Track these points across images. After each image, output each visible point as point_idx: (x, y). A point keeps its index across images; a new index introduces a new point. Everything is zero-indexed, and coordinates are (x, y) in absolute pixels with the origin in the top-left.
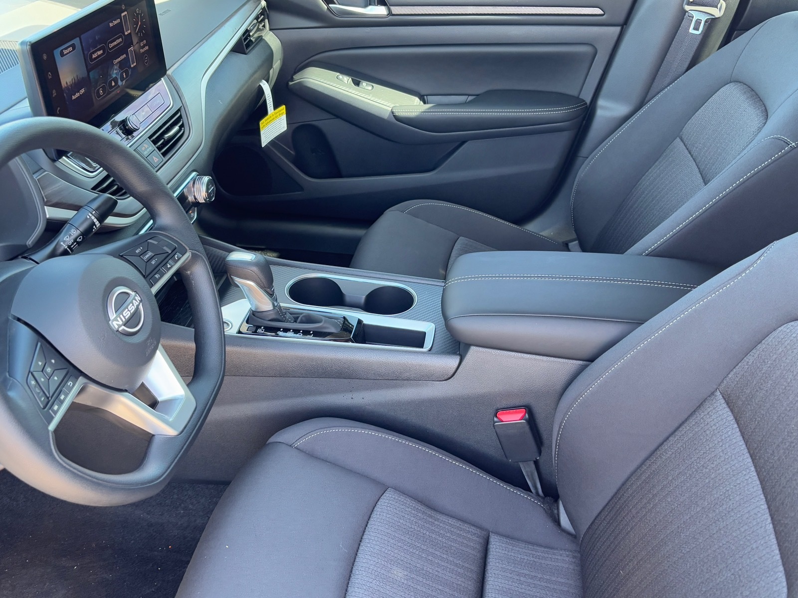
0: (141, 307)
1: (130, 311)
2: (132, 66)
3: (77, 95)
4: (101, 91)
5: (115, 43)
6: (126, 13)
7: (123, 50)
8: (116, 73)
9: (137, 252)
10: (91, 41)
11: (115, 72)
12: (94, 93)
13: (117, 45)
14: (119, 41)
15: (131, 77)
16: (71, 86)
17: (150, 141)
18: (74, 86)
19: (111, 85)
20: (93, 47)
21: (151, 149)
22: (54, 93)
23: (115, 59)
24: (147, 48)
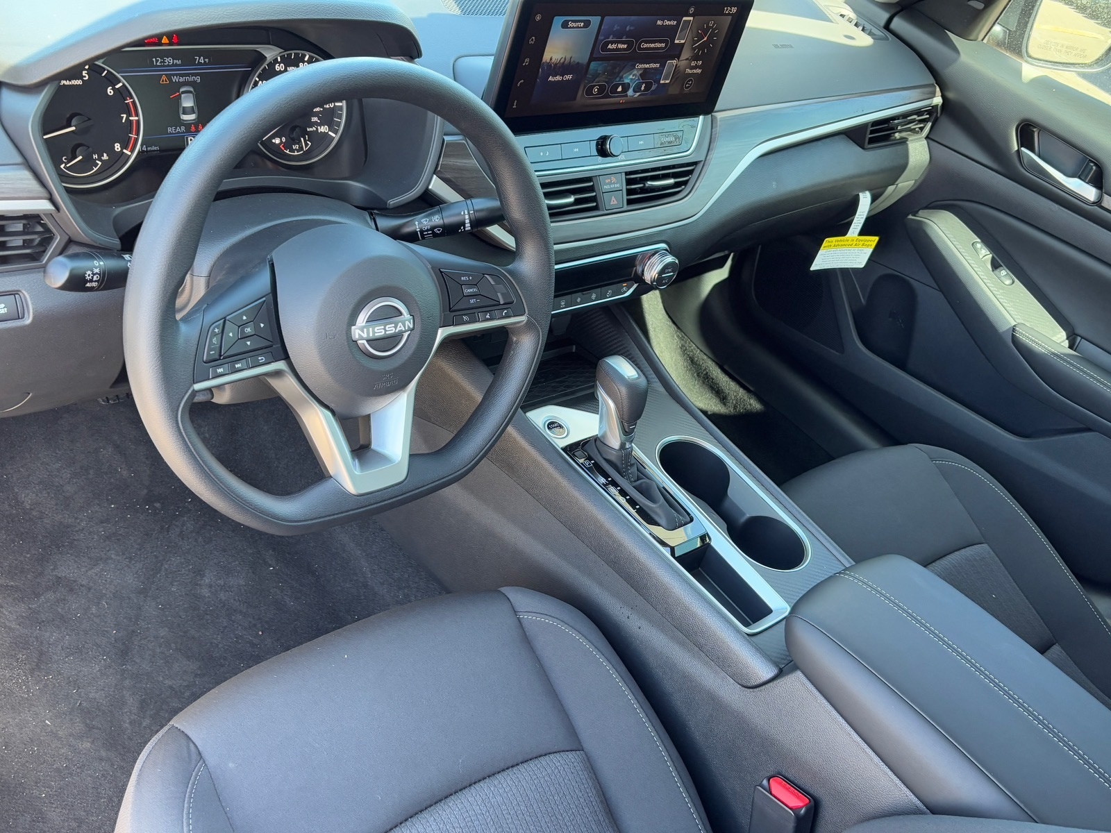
0: (406, 335)
1: (386, 331)
2: (662, 82)
3: (558, 78)
4: (596, 90)
5: (652, 45)
6: (691, 18)
7: (661, 57)
8: (632, 79)
9: (462, 278)
10: (616, 27)
11: (631, 77)
12: (585, 87)
13: (654, 49)
14: (658, 45)
15: (653, 93)
16: (556, 65)
17: (624, 178)
18: (559, 67)
19: (614, 89)
20: (614, 36)
21: (617, 186)
22: (527, 62)
23: (642, 63)
24: (699, 71)
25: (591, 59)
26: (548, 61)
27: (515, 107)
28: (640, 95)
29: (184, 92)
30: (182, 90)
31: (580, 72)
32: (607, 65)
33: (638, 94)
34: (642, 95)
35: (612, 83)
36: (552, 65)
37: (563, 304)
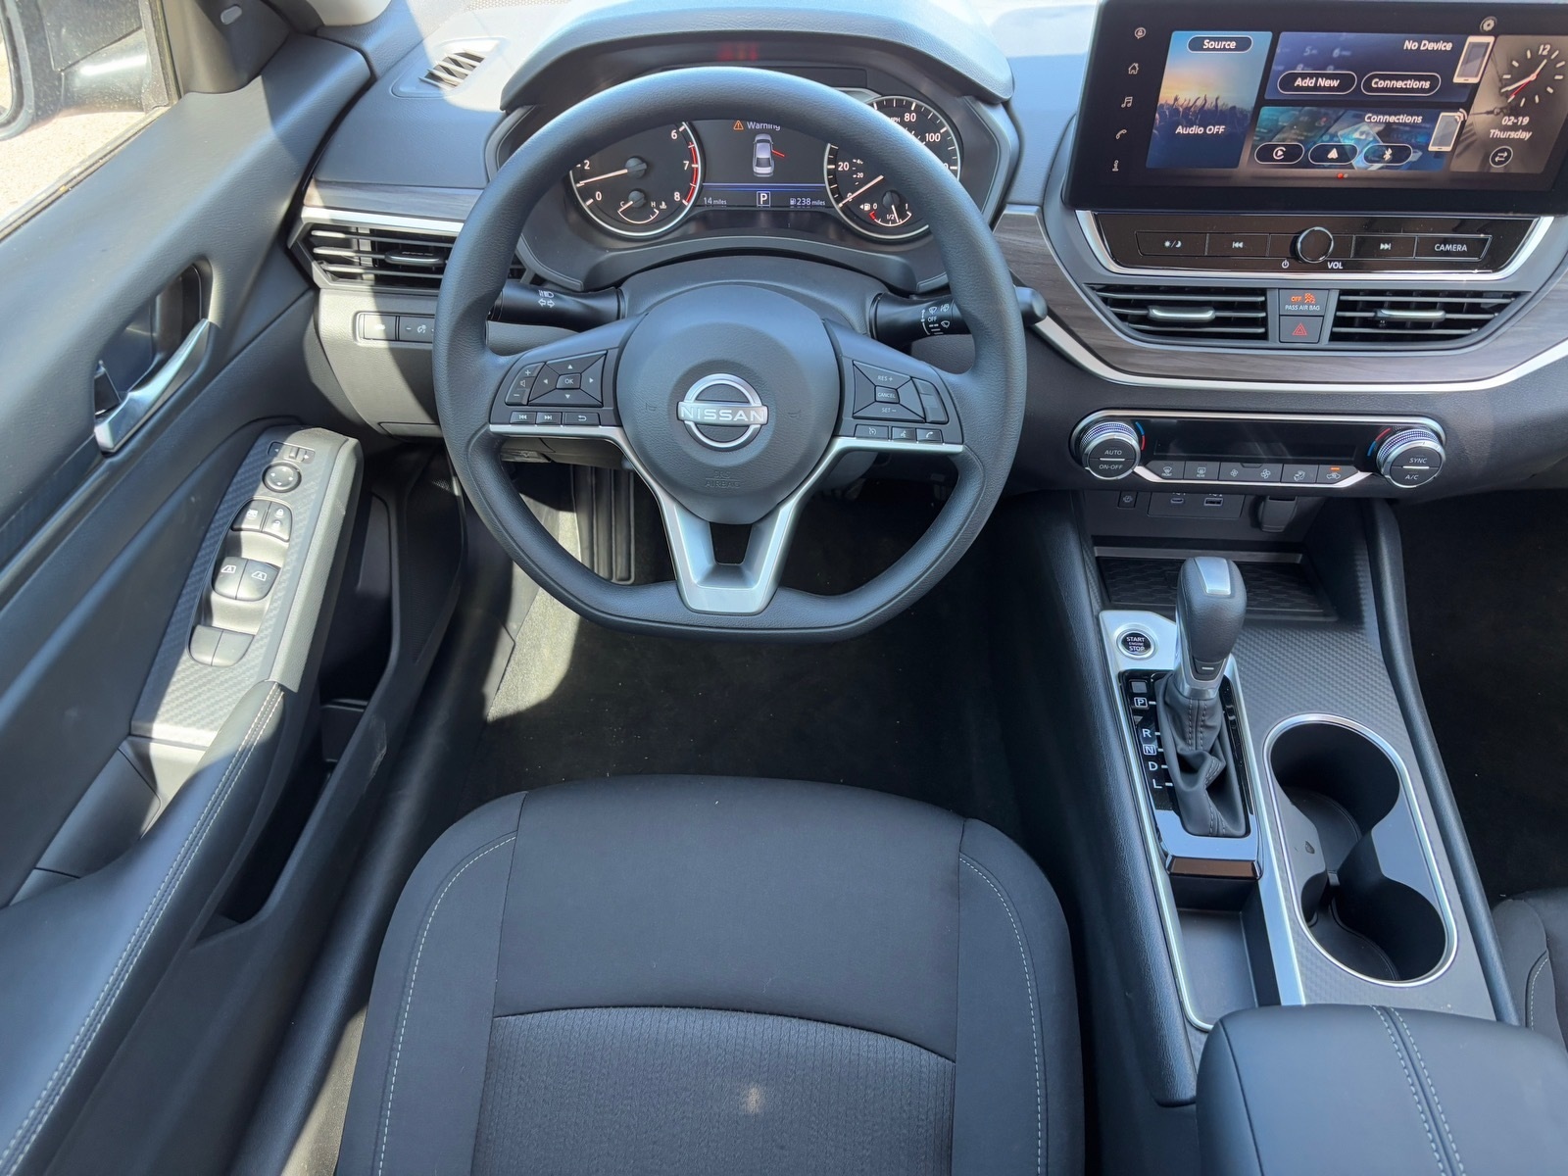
0: (752, 429)
1: (719, 416)
2: (1431, 148)
3: (1195, 130)
4: (1280, 153)
5: (1400, 84)
6: (1490, 39)
7: (1429, 107)
8: (1358, 140)
9: (879, 377)
10: (1308, 52)
11: (1356, 135)
12: (1254, 147)
13: (1401, 90)
14: (1416, 84)
15: (1413, 166)
16: (1187, 109)
17: (1334, 298)
18: (1195, 111)
19: (1321, 154)
20: (1307, 65)
21: (1315, 308)
22: (1128, 101)
23: (1377, 113)
24: (1526, 135)
25: (1261, 101)
26: (1171, 102)
27: (1116, 169)
28: (1380, 169)
29: (759, 141)
30: (758, 138)
31: (1240, 123)
32: (1297, 113)
33: (1376, 166)
34: (1387, 167)
35: (1315, 143)
36: (1181, 109)
37: (1201, 472)
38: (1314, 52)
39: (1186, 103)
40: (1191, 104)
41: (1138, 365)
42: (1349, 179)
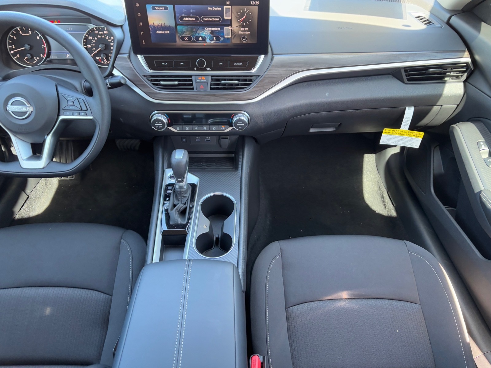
0: (28, 113)
2: (225, 37)
3: (162, 32)
4: (186, 38)
5: (211, 19)
6: (230, 7)
8: (205, 35)
9: (68, 98)
11: (205, 33)
12: (179, 37)
13: (212, 21)
14: (214, 19)
15: (222, 42)
16: (157, 26)
17: (210, 78)
18: (160, 27)
19: (197, 39)
20: (185, 14)
21: (205, 81)
22: (141, 24)
23: (208, 27)
24: (249, 33)
25: (176, 25)
26: (153, 24)
27: (144, 43)
28: (214, 42)
31: (174, 30)
32: (187, 27)
33: (213, 42)
34: (216, 42)
35: (195, 36)
36: (156, 26)
37: (187, 128)
38: (186, 11)
39: (157, 24)
40: (158, 25)
41: (159, 97)
42: (207, 45)
